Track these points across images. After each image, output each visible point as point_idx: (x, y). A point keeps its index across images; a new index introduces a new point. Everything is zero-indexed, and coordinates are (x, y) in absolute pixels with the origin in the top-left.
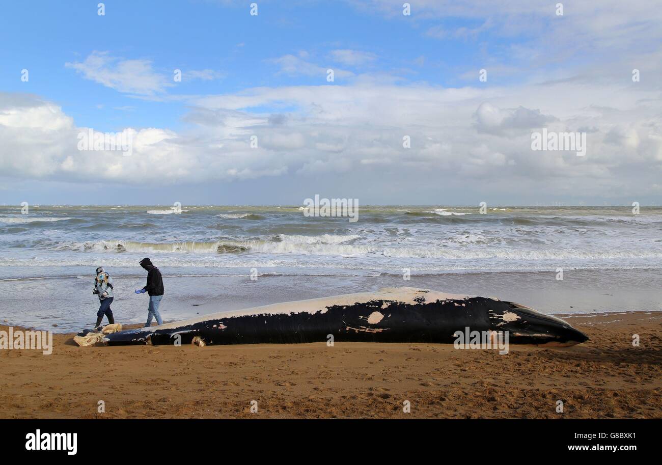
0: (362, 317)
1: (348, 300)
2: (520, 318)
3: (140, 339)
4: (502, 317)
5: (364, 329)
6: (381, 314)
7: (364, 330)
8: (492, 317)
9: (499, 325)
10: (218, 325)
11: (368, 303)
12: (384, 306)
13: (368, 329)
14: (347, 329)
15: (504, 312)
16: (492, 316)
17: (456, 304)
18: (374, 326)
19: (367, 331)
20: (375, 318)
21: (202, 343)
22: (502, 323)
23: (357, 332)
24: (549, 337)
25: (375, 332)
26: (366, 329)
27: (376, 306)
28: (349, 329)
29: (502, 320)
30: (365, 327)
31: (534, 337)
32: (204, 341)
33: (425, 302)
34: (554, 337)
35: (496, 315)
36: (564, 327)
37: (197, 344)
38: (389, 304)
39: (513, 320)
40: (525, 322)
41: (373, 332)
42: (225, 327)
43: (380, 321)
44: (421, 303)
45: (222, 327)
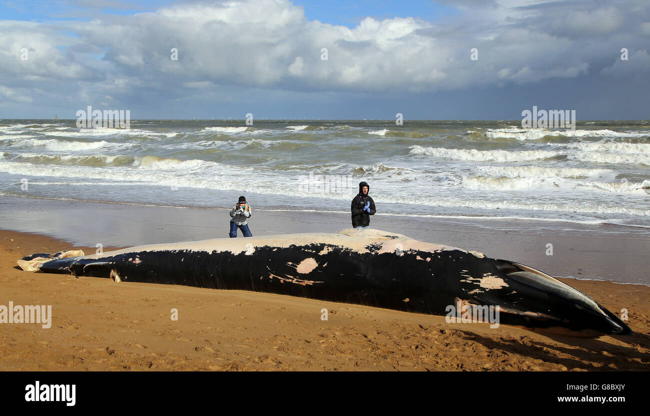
0: (290, 263)
1: (282, 241)
2: (507, 286)
3: (66, 268)
4: (479, 282)
5: (291, 278)
6: (315, 262)
7: (290, 280)
8: (463, 281)
9: (472, 292)
10: (134, 259)
11: (307, 247)
12: (324, 252)
13: (295, 279)
14: (271, 277)
15: (485, 275)
16: (465, 278)
17: (418, 258)
18: (304, 277)
19: (294, 282)
20: (307, 266)
21: (118, 278)
22: (477, 291)
23: (282, 281)
24: (550, 320)
25: (304, 284)
26: (293, 279)
27: (314, 251)
28: (273, 277)
29: (478, 287)
30: (292, 277)
31: (525, 316)
32: (120, 276)
33: (378, 251)
34: (559, 319)
35: (471, 278)
36: (577, 306)
37: (114, 278)
38: (331, 249)
39: (495, 288)
40: (514, 292)
41: (301, 283)
42: (140, 262)
43: (312, 271)
44: (373, 251)
45: (138, 261)
